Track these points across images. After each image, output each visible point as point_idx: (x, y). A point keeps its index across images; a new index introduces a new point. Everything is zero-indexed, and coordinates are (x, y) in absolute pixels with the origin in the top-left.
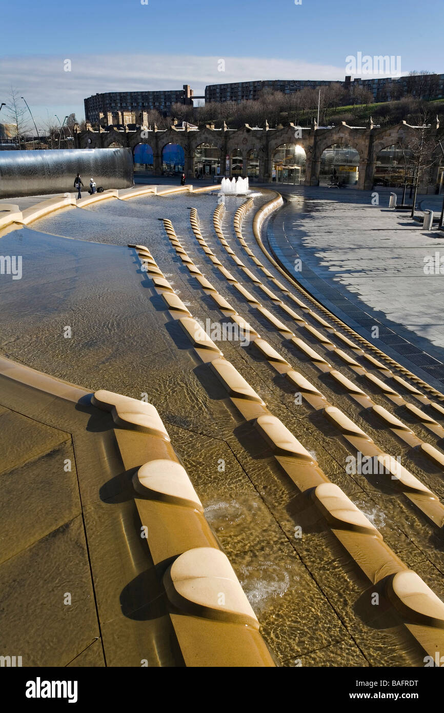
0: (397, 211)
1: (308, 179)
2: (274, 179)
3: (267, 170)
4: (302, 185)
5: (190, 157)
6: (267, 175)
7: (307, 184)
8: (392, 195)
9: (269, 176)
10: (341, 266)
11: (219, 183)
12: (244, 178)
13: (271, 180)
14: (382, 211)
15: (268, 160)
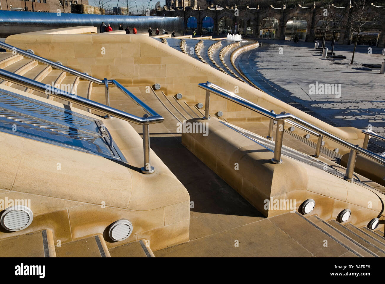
0: (317, 51)
1: (279, 36)
2: (261, 36)
3: (257, 31)
4: (276, 40)
5: (217, 24)
6: (257, 34)
7: (278, 39)
8: (316, 42)
9: (258, 34)
10: (266, 67)
11: (226, 36)
12: (239, 34)
13: (259, 36)
14: (309, 50)
15: (258, 26)
